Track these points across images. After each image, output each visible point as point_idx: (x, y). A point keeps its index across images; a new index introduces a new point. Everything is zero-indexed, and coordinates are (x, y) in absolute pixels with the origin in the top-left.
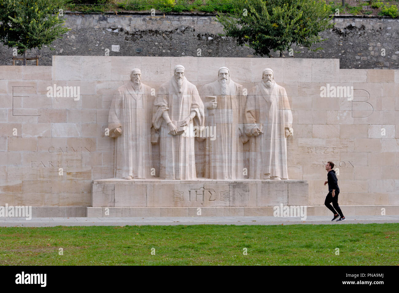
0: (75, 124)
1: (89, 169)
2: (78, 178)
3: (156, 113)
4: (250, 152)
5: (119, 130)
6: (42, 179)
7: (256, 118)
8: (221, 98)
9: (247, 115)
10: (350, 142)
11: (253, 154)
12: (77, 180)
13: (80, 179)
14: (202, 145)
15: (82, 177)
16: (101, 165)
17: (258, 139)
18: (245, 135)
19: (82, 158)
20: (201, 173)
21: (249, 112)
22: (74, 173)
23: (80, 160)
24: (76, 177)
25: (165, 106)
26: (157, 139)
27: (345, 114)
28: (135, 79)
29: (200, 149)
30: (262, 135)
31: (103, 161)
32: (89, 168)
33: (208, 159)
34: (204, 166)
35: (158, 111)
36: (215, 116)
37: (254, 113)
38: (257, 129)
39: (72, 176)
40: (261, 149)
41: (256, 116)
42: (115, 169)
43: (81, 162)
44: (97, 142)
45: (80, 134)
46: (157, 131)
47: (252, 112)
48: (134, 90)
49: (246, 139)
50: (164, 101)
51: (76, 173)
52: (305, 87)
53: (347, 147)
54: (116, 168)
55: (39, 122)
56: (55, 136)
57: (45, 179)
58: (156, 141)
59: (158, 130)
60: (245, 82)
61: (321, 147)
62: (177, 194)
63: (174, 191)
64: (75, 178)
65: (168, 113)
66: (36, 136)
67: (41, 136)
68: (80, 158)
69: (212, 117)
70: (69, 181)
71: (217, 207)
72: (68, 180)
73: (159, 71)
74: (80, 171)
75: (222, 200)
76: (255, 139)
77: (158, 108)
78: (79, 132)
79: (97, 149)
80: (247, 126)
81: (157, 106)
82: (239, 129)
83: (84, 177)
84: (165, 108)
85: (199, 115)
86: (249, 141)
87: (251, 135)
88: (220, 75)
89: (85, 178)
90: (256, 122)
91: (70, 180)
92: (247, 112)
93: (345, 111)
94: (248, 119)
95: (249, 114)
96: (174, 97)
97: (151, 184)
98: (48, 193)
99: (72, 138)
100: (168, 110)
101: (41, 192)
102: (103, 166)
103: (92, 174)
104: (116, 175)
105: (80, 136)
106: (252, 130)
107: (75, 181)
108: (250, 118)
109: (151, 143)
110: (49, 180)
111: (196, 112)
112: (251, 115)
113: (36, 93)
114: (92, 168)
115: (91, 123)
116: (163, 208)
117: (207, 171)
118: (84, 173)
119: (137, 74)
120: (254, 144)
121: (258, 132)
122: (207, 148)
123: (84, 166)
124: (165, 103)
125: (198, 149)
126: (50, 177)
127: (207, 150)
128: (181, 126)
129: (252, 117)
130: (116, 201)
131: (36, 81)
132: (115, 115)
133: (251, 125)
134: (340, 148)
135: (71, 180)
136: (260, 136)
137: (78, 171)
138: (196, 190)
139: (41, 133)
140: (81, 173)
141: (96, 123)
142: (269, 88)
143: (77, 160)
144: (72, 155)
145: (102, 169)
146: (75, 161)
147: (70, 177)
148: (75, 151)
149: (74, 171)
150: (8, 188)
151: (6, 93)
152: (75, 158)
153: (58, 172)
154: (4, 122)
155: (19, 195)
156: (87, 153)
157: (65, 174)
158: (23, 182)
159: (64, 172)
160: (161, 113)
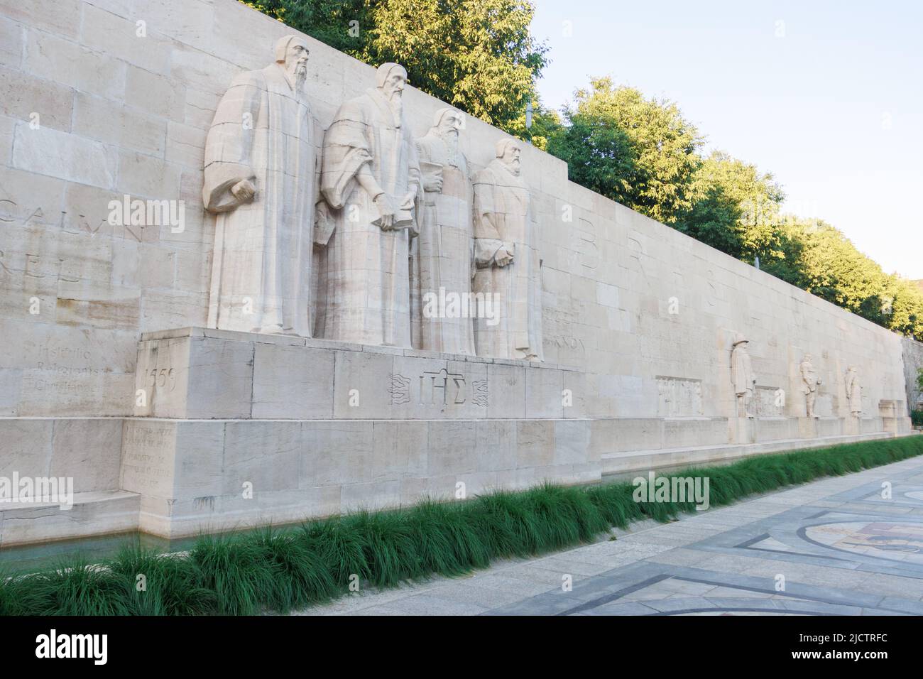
0: (98, 145)
1: (133, 297)
2: (94, 322)
3: (343, 165)
5: (249, 186)
7: (498, 230)
8: (447, 171)
9: (483, 220)
10: (581, 306)
12: (93, 326)
13: (102, 323)
15: (109, 319)
16: (171, 288)
17: (501, 275)
19: (114, 256)
21: (486, 215)
22: (83, 303)
23: (108, 263)
24: (90, 316)
25: (365, 150)
27: (575, 258)
28: (296, 61)
32: (133, 293)
35: (349, 160)
36: (438, 208)
37: (494, 220)
38: (507, 253)
39: (77, 312)
41: (498, 225)
42: (215, 305)
43: (110, 269)
45: (112, 179)
46: (335, 213)
47: (492, 217)
50: (362, 139)
51: (93, 305)
53: (578, 314)
54: (220, 301)
56: (24, 166)
62: (398, 384)
63: (391, 375)
64: (84, 320)
65: (371, 170)
68: (105, 254)
69: (430, 209)
70: (62, 329)
72: (60, 323)
74: (103, 297)
76: (494, 274)
77: (349, 151)
78: (107, 173)
79: (161, 237)
80: (482, 243)
81: (345, 146)
83: (117, 320)
84: (367, 156)
87: (490, 262)
88: (445, 122)
89: (119, 323)
91: (68, 323)
92: (483, 215)
93: (575, 252)
94: (485, 229)
95: (486, 218)
99: (86, 186)
100: (370, 163)
102: (175, 291)
103: (142, 314)
104: (218, 322)
105: (111, 185)
106: (497, 252)
107: (84, 331)
108: (489, 227)
109: (314, 243)
112: (489, 222)
114: (143, 293)
115: (151, 156)
118: (116, 306)
123: (117, 283)
124: (365, 144)
128: (402, 209)
129: (491, 226)
130: (255, 399)
133: (494, 243)
134: (572, 315)
135: (73, 324)
136: (506, 269)
137: (96, 298)
138: (433, 375)
140: (105, 305)
141: (164, 160)
142: (517, 175)
143: (95, 260)
144: (80, 242)
145: (174, 300)
146: (89, 264)
147: (66, 313)
148: (93, 230)
149: (84, 295)
152: (90, 255)
153: (24, 290)
156: (131, 244)
157: (49, 301)
159: (47, 294)
160: (357, 165)
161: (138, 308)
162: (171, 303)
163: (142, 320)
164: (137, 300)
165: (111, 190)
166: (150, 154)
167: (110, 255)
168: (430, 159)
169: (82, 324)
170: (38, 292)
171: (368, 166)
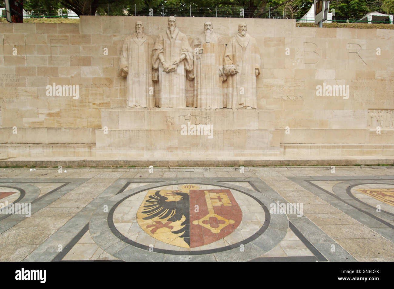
0: (98, 68)
2: (101, 108)
3: (154, 56)
4: (228, 88)
5: (125, 69)
6: (74, 108)
7: (233, 61)
8: (206, 45)
9: (226, 59)
10: (302, 82)
11: (231, 89)
12: (100, 109)
16: (117, 98)
17: (235, 77)
18: (224, 75)
21: (227, 56)
22: (98, 104)
23: (102, 94)
24: (99, 106)
25: (160, 49)
26: (157, 77)
27: (299, 61)
29: (190, 86)
30: (238, 73)
31: (118, 95)
32: (108, 100)
33: (196, 93)
34: (194, 98)
36: (201, 59)
37: (231, 57)
38: (234, 69)
39: (97, 106)
40: (237, 85)
41: (233, 59)
42: (127, 101)
43: (103, 96)
44: (114, 81)
47: (230, 56)
48: (138, 38)
49: (225, 78)
50: (159, 46)
51: (100, 104)
52: (269, 41)
53: (299, 85)
55: (71, 65)
56: (83, 76)
57: (77, 108)
58: (156, 79)
59: (157, 70)
60: (225, 36)
61: (280, 85)
62: (169, 119)
63: (166, 117)
64: (98, 107)
65: (163, 55)
66: (69, 76)
67: (73, 76)
68: (102, 92)
69: (199, 60)
70: (94, 110)
73: (159, 27)
75: (205, 124)
76: (232, 78)
77: (155, 51)
78: (101, 74)
79: (114, 86)
80: (226, 67)
82: (220, 70)
84: (161, 51)
85: (188, 58)
86: (227, 80)
87: (229, 74)
89: (106, 107)
90: (233, 64)
91: (95, 108)
93: (299, 59)
94: (226, 62)
95: (228, 58)
96: (168, 42)
98: (79, 118)
99: (96, 78)
100: (162, 52)
101: (74, 118)
102: (119, 98)
104: (127, 105)
106: (230, 69)
107: (98, 110)
108: (228, 61)
109: (153, 80)
111: (186, 55)
112: (229, 58)
113: (68, 44)
114: (111, 100)
116: (157, 130)
117: (195, 102)
118: (105, 103)
119: (139, 24)
120: (231, 81)
121: (234, 71)
122: (195, 84)
123: (105, 98)
124: (160, 47)
125: (189, 86)
127: (195, 86)
128: (172, 65)
129: (229, 60)
131: (68, 34)
132: (123, 58)
133: (229, 66)
134: (294, 87)
136: (236, 75)
137: (100, 102)
138: (184, 116)
139: (73, 74)
140: (103, 103)
142: (243, 37)
143: (100, 94)
144: (96, 90)
146: (98, 95)
147: (95, 106)
148: (98, 87)
149: (98, 102)
150: (50, 115)
151: (46, 44)
152: (98, 93)
153: (86, 102)
154: (45, 66)
155: (58, 119)
156: (107, 89)
157: (91, 104)
158: (61, 110)
159: (90, 103)
160: (157, 55)
161: (110, 104)
164: (110, 101)
165: (102, 77)
166: (110, 66)
168: (200, 42)
169: (98, 108)
170: (89, 103)
171: (162, 54)
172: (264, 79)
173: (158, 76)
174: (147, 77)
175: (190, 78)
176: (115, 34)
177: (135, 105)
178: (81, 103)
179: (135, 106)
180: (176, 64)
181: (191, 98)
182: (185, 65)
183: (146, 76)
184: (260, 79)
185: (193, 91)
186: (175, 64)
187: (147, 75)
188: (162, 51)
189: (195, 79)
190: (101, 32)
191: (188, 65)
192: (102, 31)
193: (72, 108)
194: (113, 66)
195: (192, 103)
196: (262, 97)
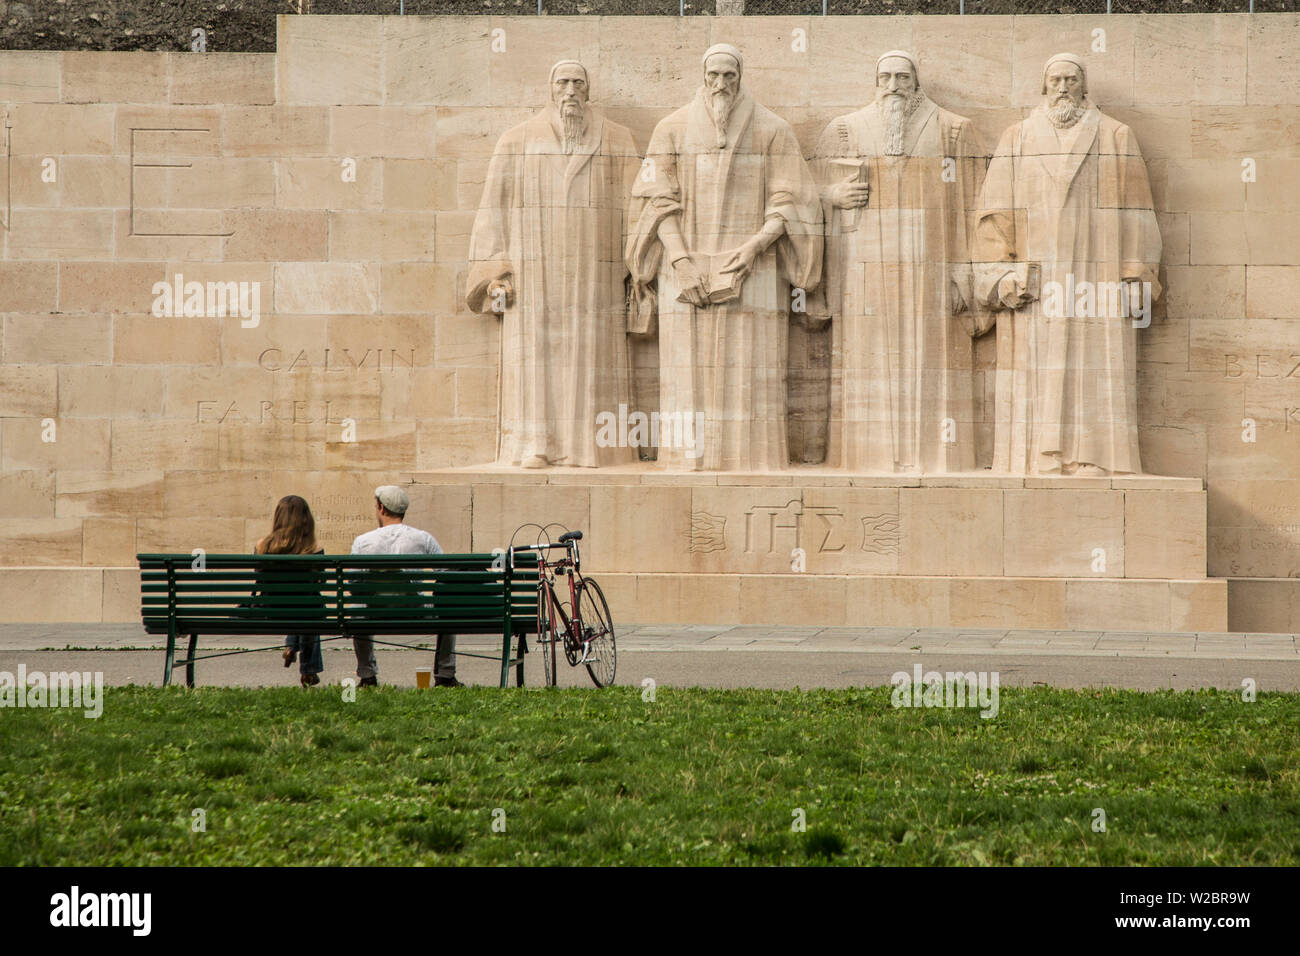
0: (357, 266)
1: (406, 431)
2: (365, 464)
3: (638, 224)
4: (998, 371)
6: (236, 466)
7: (1015, 242)
8: (882, 167)
9: (983, 229)
11: (1005, 376)
12: (365, 469)
13: (374, 465)
14: (821, 343)
15: (381, 459)
16: (452, 416)
17: (1021, 323)
19: (382, 388)
20: (819, 447)
21: (988, 218)
22: (353, 446)
23: (376, 397)
24: (361, 459)
26: (648, 318)
28: (562, 100)
29: (813, 358)
30: (1035, 305)
31: (456, 400)
32: (406, 427)
33: (839, 393)
34: (828, 420)
35: (643, 219)
36: (861, 235)
37: (1005, 225)
39: (347, 456)
41: (1016, 234)
42: (498, 432)
43: (379, 404)
44: (436, 333)
45: (374, 301)
46: (647, 292)
47: (1000, 220)
48: (560, 138)
50: (662, 181)
51: (363, 446)
52: (1218, 125)
54: (500, 427)
55: (229, 257)
56: (286, 310)
58: (643, 329)
59: (649, 288)
60: (984, 106)
61: (1280, 351)
62: (700, 525)
63: (689, 513)
64: (355, 464)
65: (678, 224)
68: (373, 388)
69: (852, 237)
70: (336, 475)
71: (848, 577)
72: (330, 469)
73: (664, 68)
74: (374, 436)
75: (872, 548)
76: (1012, 321)
77: (644, 205)
78: (370, 296)
79: (436, 356)
80: (981, 272)
81: (638, 198)
82: (954, 283)
83: (390, 460)
84: (667, 207)
86: (992, 327)
87: (998, 304)
88: (881, 81)
89: (393, 464)
90: (1013, 256)
91: (335, 469)
92: (982, 219)
94: (984, 247)
95: (988, 225)
96: (702, 162)
97: (604, 488)
98: (257, 517)
99: (348, 315)
100: (676, 213)
101: (231, 516)
102: (456, 418)
103: (418, 450)
104: (499, 452)
105: (374, 308)
106: (997, 286)
107: (355, 475)
108: (993, 240)
109: (628, 334)
110: (261, 468)
111: (785, 220)
112: (994, 229)
113: (218, 153)
114: (419, 426)
115: (418, 262)
116: (645, 578)
117: (834, 440)
118: (388, 444)
120: (1011, 339)
121: (1017, 293)
122: (834, 352)
123: (388, 418)
124: (668, 187)
126: (266, 457)
127: (834, 360)
128: (721, 273)
129: (998, 237)
131: (218, 107)
132: (491, 230)
133: (993, 270)
135: (343, 469)
136: (1028, 311)
137: (365, 438)
138: (772, 510)
140: (377, 444)
141: (435, 262)
143: (363, 397)
144: (345, 379)
145: (455, 430)
146: (356, 402)
147: (338, 458)
148: (358, 364)
149: (352, 436)
150: (110, 500)
151: (108, 151)
152: (357, 391)
153: (294, 439)
154: (100, 259)
155: (153, 524)
156: (401, 371)
157: (319, 447)
158: (166, 477)
159: (316, 440)
160: (651, 223)
161: (414, 445)
162: (452, 434)
163: (419, 458)
164: (411, 434)
165: (375, 313)
166: (416, 260)
167: (378, 388)
169: (353, 468)
170: (307, 440)
171: (671, 219)
172: (1193, 321)
173: (655, 316)
174: (603, 322)
175: (808, 321)
176: (446, 103)
177: (545, 458)
178: (268, 440)
179: (544, 463)
180: (738, 270)
181: (816, 417)
182: (781, 265)
183: (598, 316)
184: (1172, 321)
185: (825, 384)
186: (731, 271)
187: (603, 312)
188: (675, 206)
189: (836, 327)
190: (379, 94)
191: (797, 264)
192: (384, 91)
193: (225, 466)
194: (431, 259)
195: (820, 441)
196: (1186, 415)
